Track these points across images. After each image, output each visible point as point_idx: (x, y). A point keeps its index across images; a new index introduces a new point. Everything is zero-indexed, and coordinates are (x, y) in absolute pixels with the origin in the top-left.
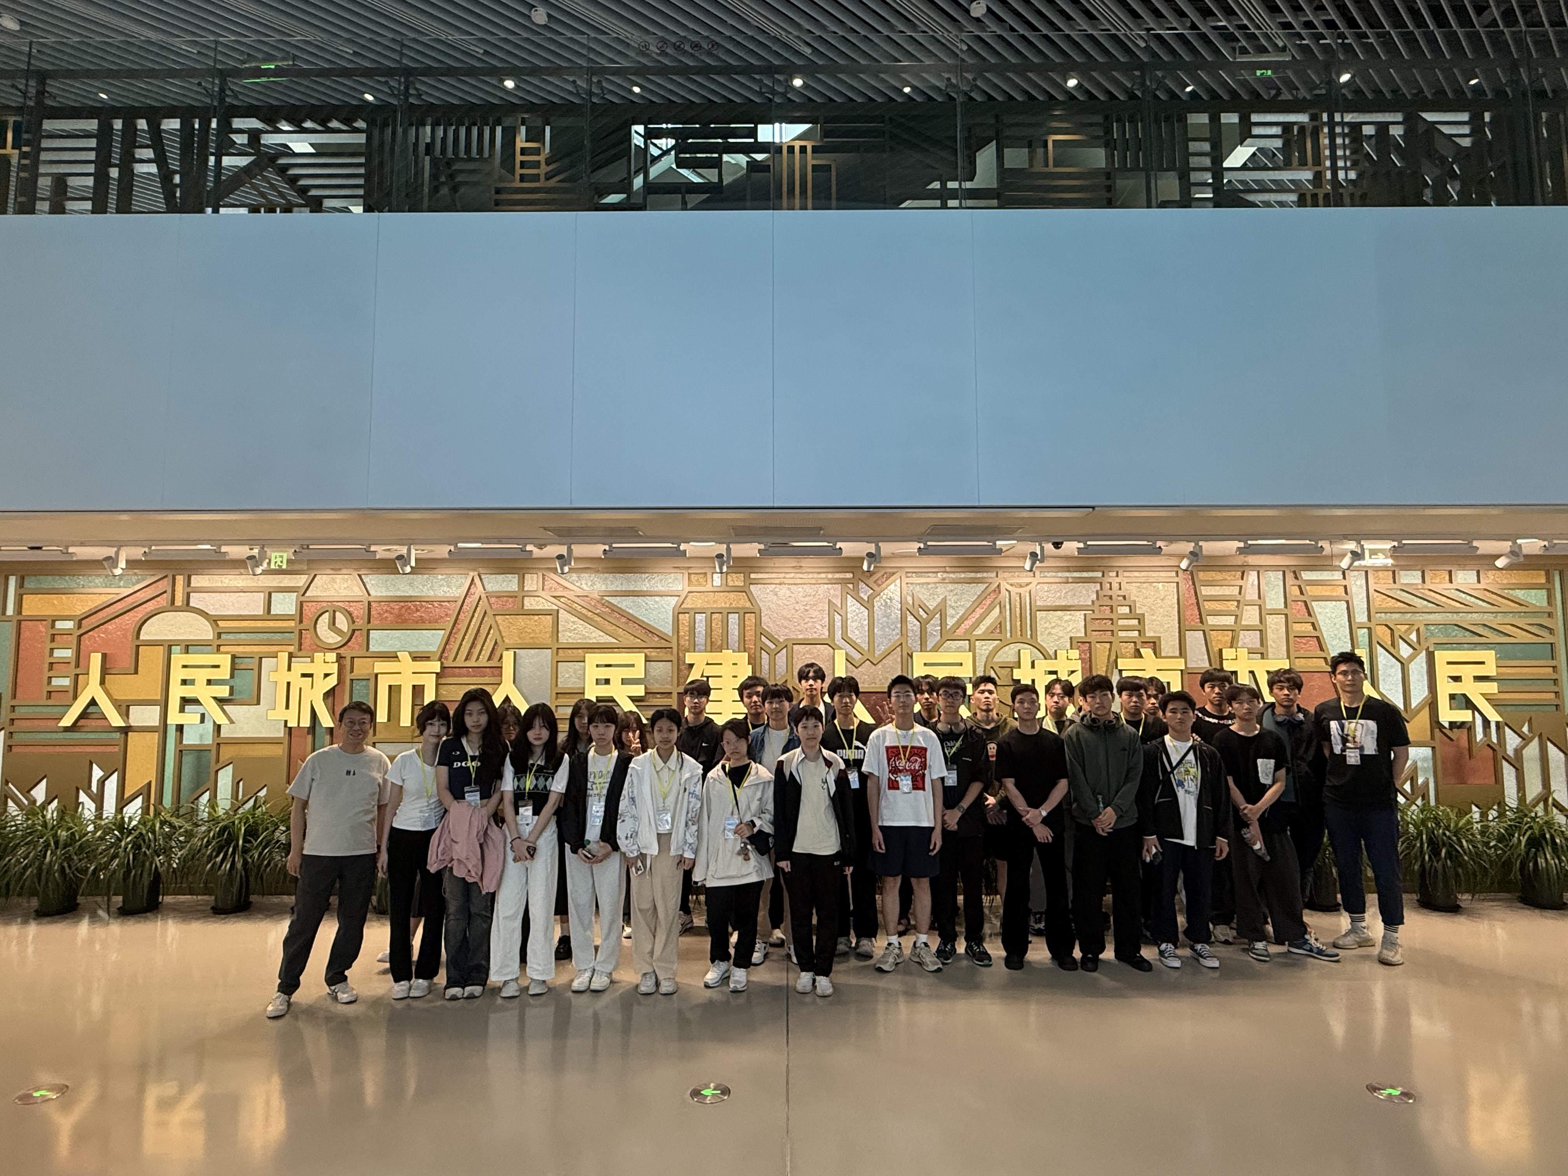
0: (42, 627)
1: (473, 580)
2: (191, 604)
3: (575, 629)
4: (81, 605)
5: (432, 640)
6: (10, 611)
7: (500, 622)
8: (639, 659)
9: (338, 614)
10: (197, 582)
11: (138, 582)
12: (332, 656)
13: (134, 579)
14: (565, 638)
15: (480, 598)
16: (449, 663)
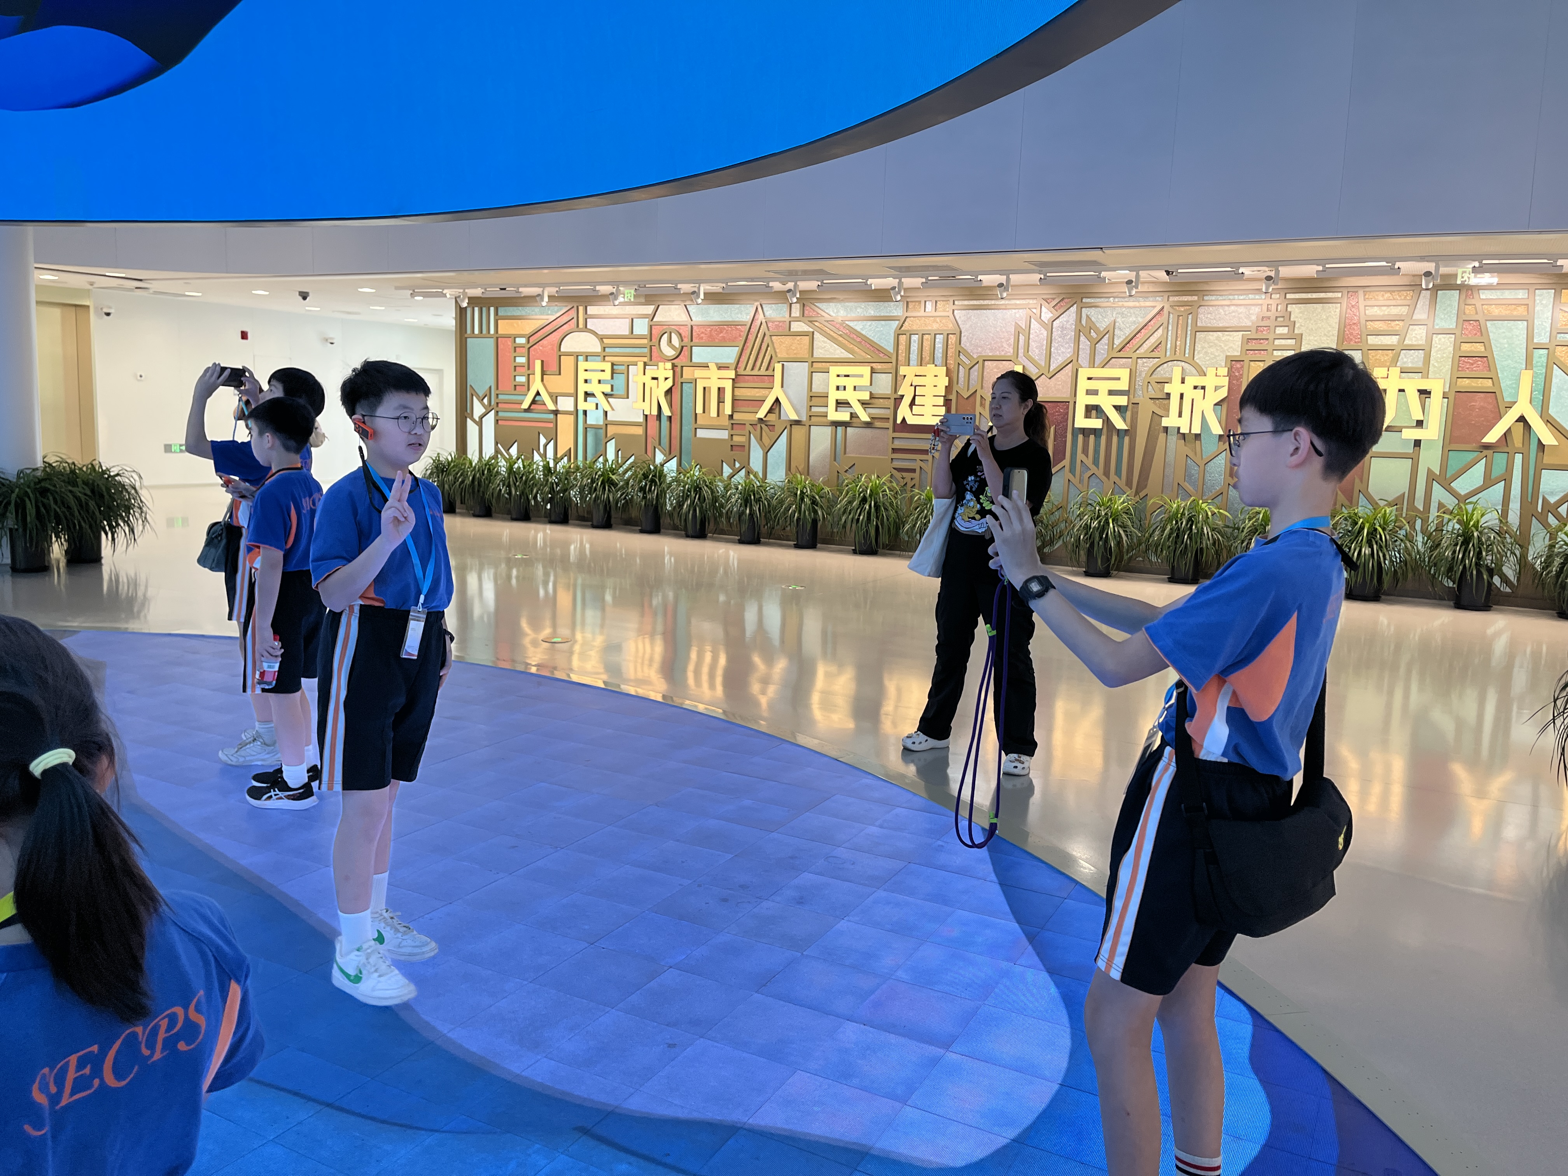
0: (509, 342)
1: (757, 308)
2: (588, 327)
3: (825, 347)
4: (528, 327)
5: (729, 354)
6: (492, 331)
7: (774, 341)
8: (866, 370)
9: (673, 335)
10: (591, 310)
11: (556, 312)
12: (669, 365)
13: (556, 308)
14: (818, 353)
15: (761, 323)
16: (741, 371)
